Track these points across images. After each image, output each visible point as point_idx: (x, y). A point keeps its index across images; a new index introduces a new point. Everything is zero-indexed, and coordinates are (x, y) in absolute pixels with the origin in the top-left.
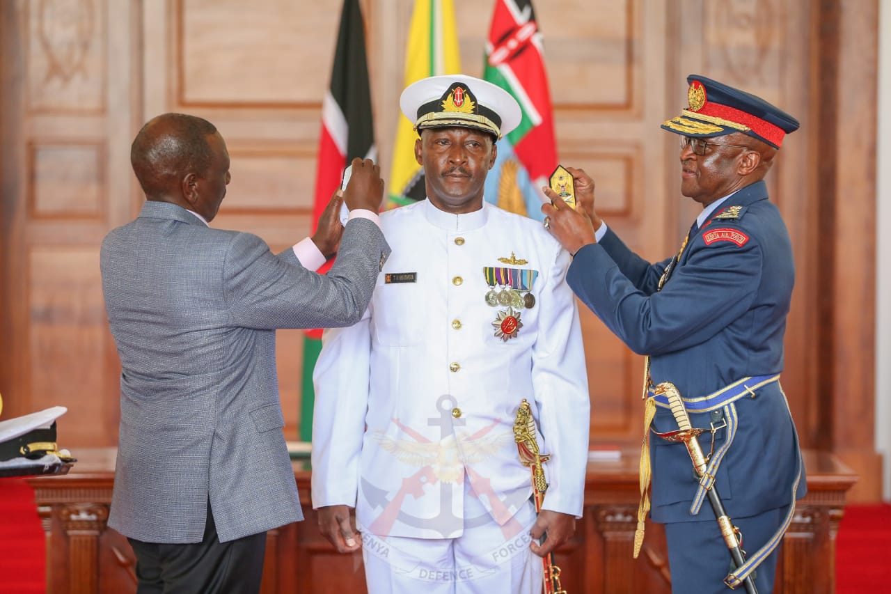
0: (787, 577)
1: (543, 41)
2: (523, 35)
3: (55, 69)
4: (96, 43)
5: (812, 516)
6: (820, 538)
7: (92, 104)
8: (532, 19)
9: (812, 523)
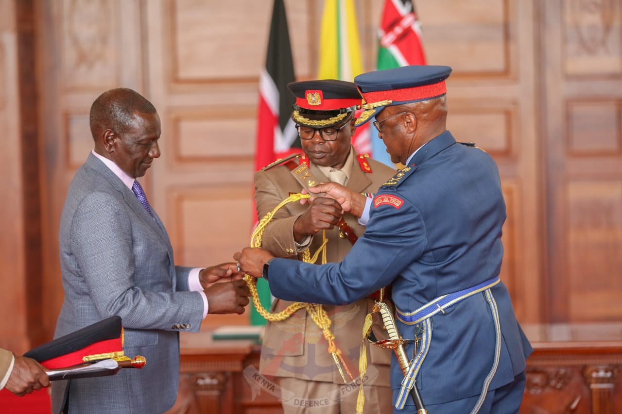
2: (406, 23)
3: (82, 59)
5: (612, 371)
7: (110, 83)
8: (413, 11)
9: (612, 377)
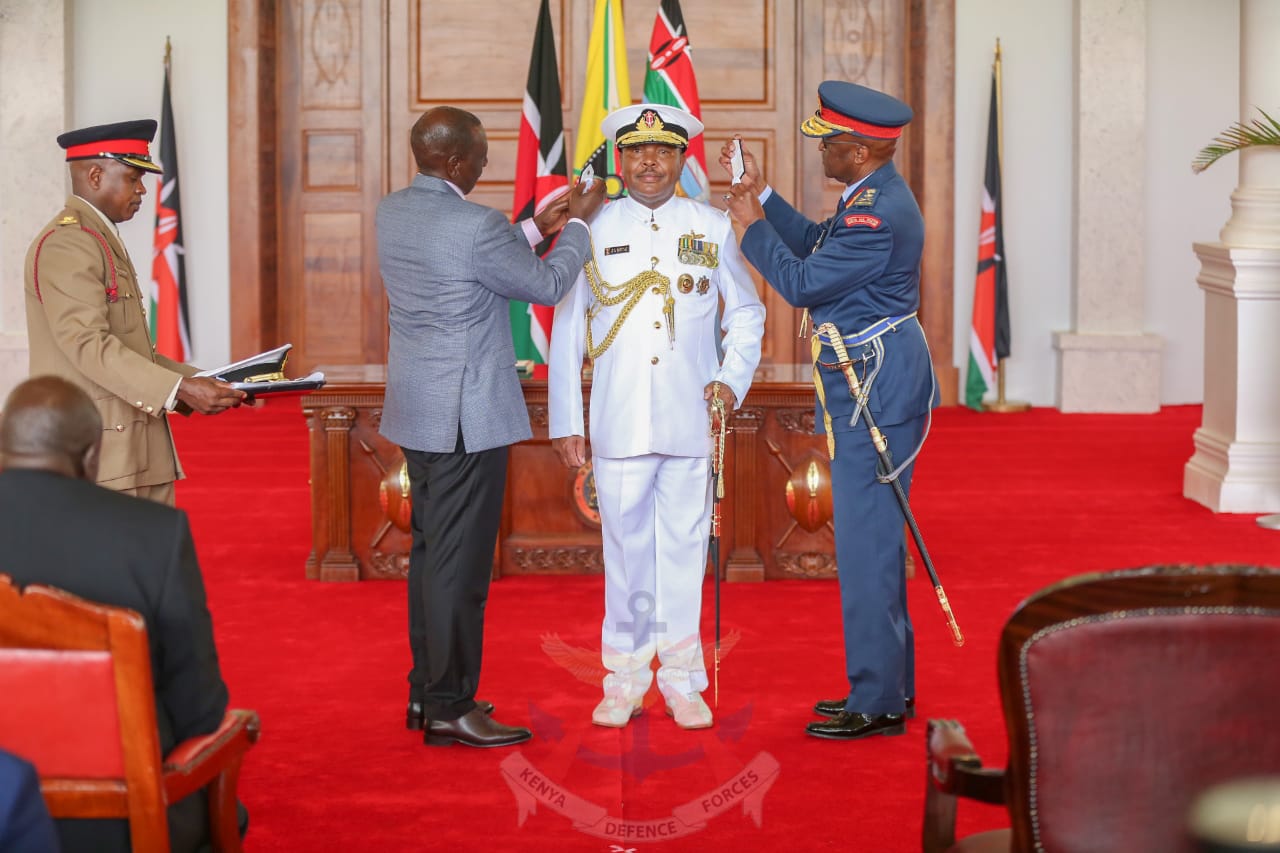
1: (690, 51)
2: (676, 46)
4: (354, 54)
7: (351, 102)
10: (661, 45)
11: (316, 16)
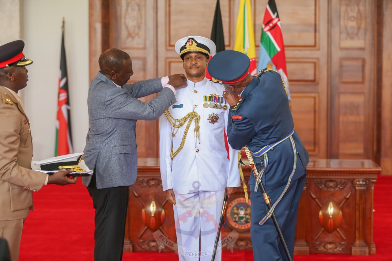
0: (357, 202)
1: (281, 24)
2: (274, 22)
3: (130, 35)
4: (143, 26)
5: (366, 182)
6: (368, 189)
7: (141, 46)
8: (278, 16)
9: (366, 184)
10: (268, 21)
11: (127, 10)
